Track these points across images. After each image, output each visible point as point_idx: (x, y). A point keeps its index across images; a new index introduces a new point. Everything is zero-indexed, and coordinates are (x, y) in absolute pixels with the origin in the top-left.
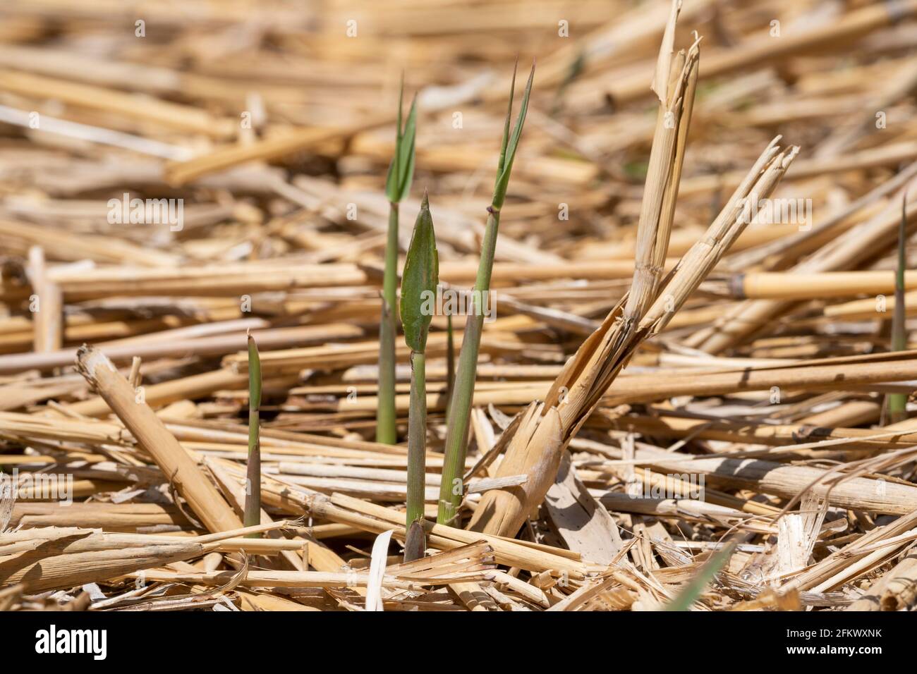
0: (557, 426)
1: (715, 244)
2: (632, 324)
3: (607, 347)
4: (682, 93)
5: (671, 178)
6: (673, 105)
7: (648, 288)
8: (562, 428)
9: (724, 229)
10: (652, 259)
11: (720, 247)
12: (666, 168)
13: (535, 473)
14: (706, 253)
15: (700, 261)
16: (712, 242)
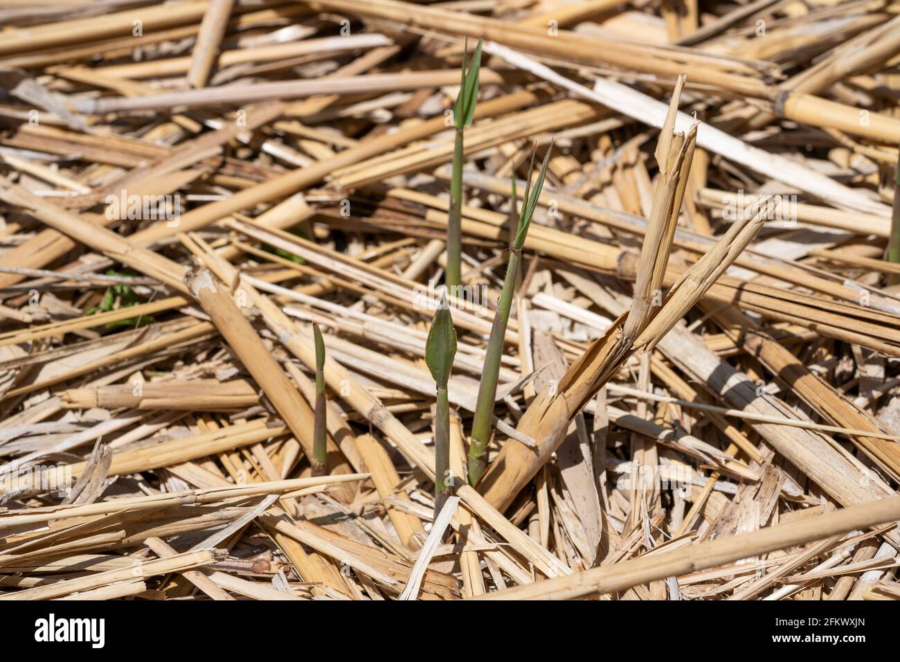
0: (565, 410)
1: (702, 282)
2: (629, 341)
3: (608, 357)
4: (679, 168)
5: (668, 230)
6: (670, 178)
7: (644, 314)
8: (568, 412)
9: (709, 271)
10: (648, 293)
11: (705, 284)
12: (662, 225)
13: (545, 443)
14: (692, 290)
15: (687, 296)
16: (698, 281)
